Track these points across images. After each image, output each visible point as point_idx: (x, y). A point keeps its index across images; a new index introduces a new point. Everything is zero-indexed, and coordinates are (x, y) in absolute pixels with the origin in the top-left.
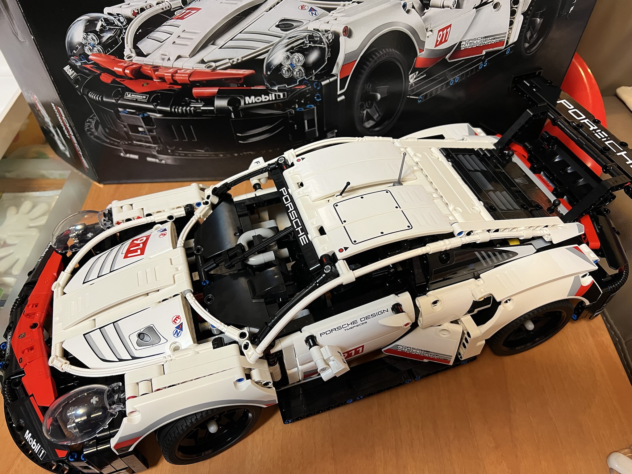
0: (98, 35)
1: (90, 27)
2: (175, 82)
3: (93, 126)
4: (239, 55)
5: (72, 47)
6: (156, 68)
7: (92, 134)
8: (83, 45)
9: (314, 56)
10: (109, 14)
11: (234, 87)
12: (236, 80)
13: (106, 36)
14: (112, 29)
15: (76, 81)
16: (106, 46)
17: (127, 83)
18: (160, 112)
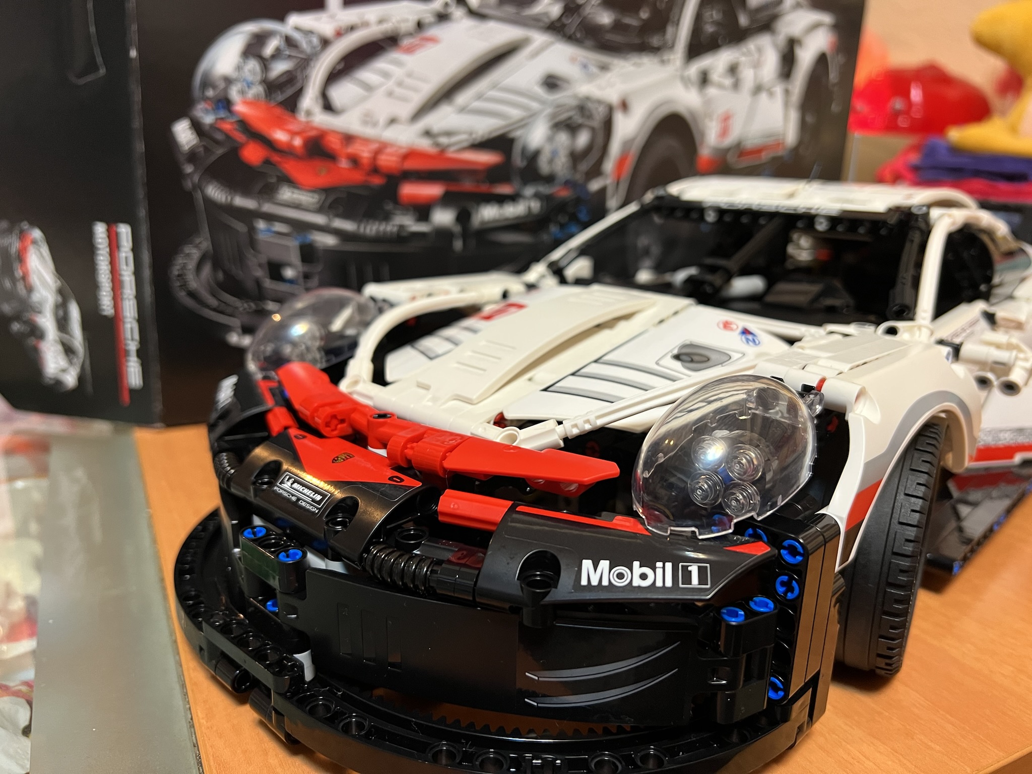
0: (265, 64)
1: (253, 48)
2: (375, 170)
3: (191, 265)
4: (484, 127)
5: (207, 83)
6: (349, 138)
7: (184, 286)
8: (228, 81)
9: (583, 139)
10: (297, 29)
11: (468, 185)
12: (472, 172)
13: (280, 68)
14: (293, 57)
15: (192, 156)
16: (271, 87)
17: (289, 167)
18: (337, 232)
